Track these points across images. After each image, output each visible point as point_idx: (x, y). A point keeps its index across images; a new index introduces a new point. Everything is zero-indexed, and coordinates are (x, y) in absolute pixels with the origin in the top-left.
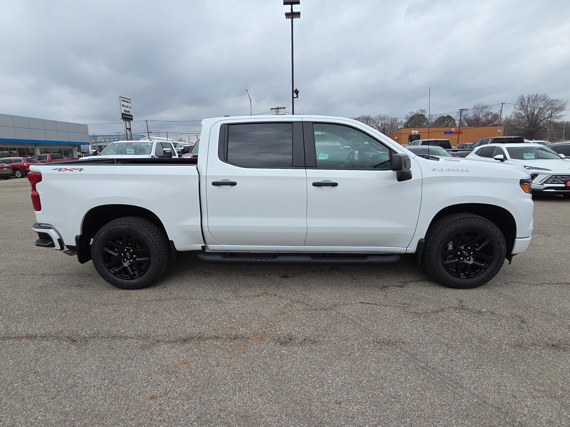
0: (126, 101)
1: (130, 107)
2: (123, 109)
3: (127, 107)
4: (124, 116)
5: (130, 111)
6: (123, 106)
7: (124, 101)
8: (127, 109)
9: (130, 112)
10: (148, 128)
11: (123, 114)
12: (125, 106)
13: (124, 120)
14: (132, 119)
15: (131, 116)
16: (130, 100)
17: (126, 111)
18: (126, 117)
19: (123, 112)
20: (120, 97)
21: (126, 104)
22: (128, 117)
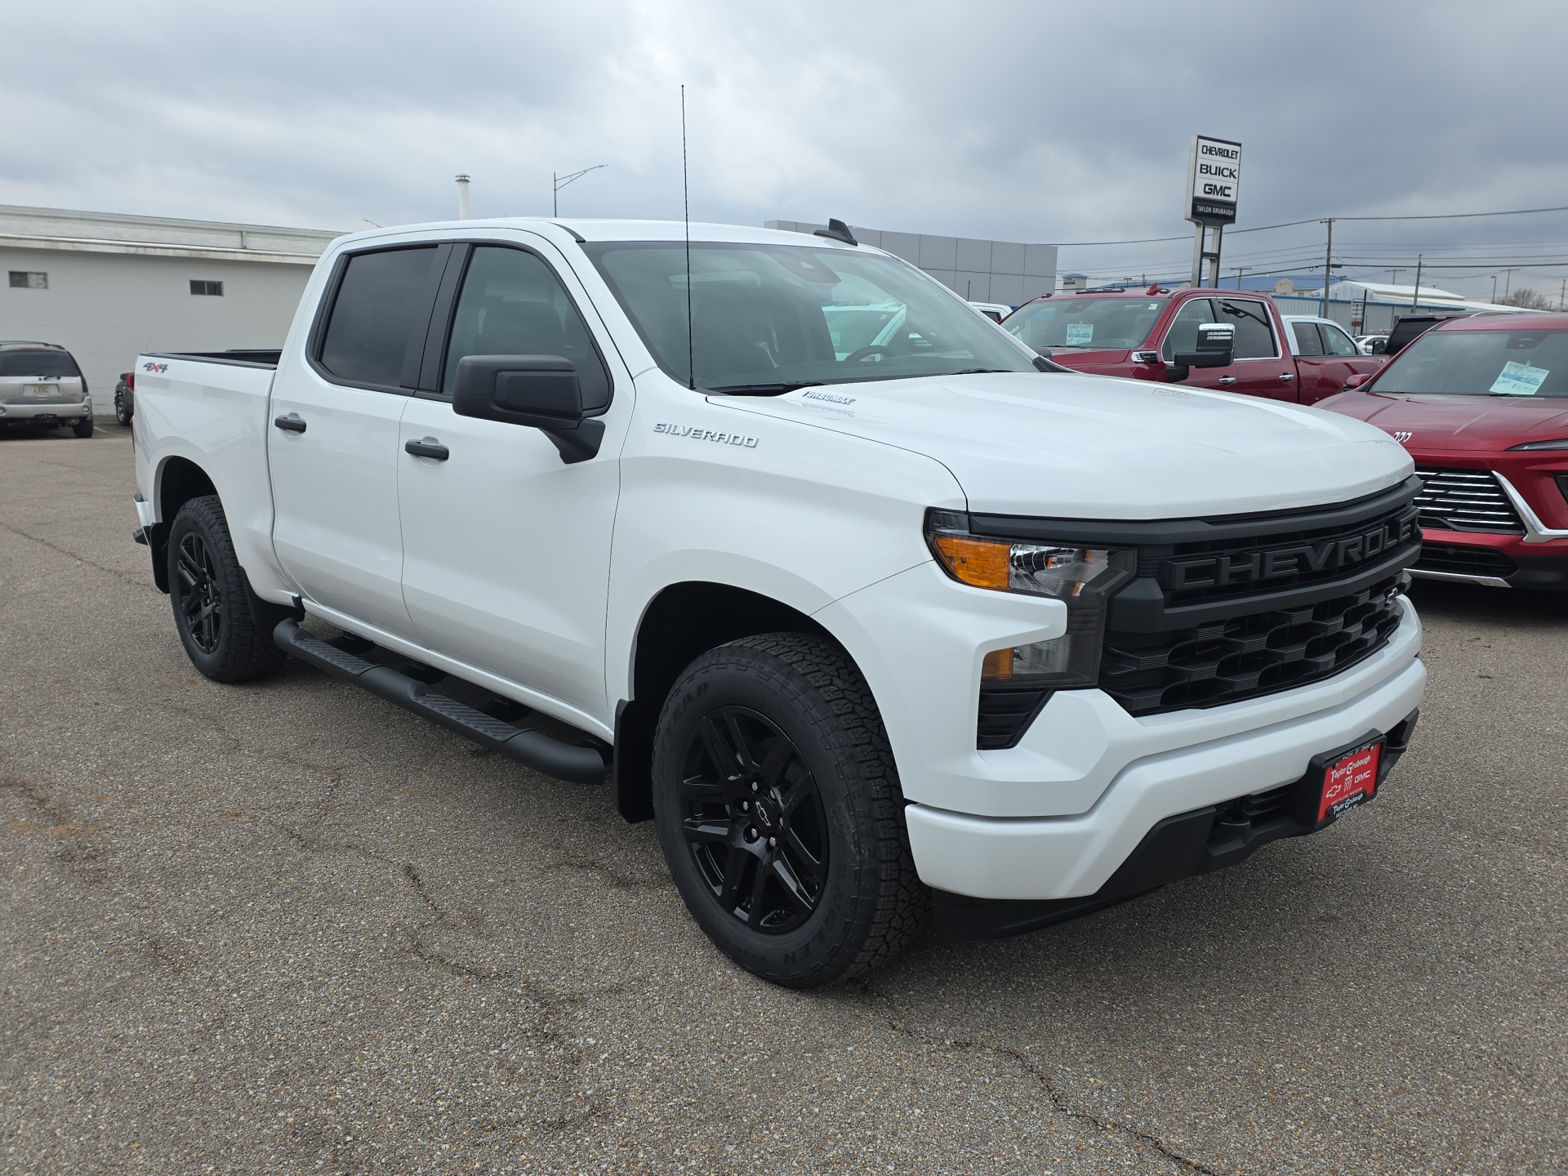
0: (1221, 152)
1: (1231, 174)
2: (1203, 180)
3: (1219, 171)
4: (1200, 209)
5: (1230, 188)
6: (1206, 169)
7: (1210, 150)
8: (1219, 181)
9: (1227, 192)
10: (1329, 250)
11: (1197, 201)
12: (1213, 171)
13: (1198, 224)
14: (1231, 219)
15: (1232, 206)
16: (1240, 145)
17: (1212, 189)
18: (1209, 210)
19: (1200, 193)
20: (1199, 137)
21: (1216, 161)
22: (1216, 211)
